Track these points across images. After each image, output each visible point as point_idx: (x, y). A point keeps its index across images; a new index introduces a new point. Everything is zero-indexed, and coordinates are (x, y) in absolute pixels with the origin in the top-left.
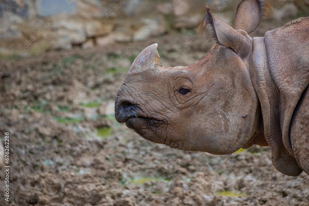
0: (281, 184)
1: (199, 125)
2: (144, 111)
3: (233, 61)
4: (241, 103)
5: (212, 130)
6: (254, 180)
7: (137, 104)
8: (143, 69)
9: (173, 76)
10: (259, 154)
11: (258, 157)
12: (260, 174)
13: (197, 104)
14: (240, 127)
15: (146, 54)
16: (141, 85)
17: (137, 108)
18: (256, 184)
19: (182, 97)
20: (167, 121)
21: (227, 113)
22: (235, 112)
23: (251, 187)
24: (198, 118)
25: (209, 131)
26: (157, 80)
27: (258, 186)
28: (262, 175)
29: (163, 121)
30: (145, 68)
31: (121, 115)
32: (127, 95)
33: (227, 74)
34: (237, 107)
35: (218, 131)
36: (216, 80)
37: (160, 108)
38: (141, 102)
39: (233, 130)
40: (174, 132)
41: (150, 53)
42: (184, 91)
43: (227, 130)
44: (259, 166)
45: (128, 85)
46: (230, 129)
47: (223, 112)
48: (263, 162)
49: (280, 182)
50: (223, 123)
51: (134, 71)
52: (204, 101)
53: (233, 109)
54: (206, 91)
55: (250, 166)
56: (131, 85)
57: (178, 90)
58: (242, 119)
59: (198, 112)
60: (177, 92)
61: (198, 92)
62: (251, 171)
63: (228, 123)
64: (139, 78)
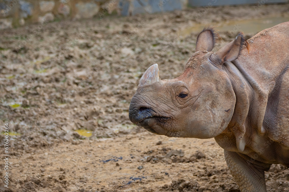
0: (42, 128)
1: (196, 119)
2: (156, 112)
3: (216, 73)
4: (223, 101)
5: (205, 122)
6: (26, 125)
7: (151, 108)
8: (152, 82)
9: (174, 86)
10: (29, 109)
11: (28, 110)
12: (29, 121)
13: (193, 104)
14: (223, 118)
15: (152, 72)
16: (152, 93)
17: (151, 110)
18: (27, 128)
19: (181, 99)
20: (173, 117)
21: (213, 109)
22: (219, 108)
23: (23, 129)
24: (194, 114)
25: (203, 122)
26: (163, 89)
27: (28, 129)
28: (31, 122)
29: (170, 118)
30: (154, 82)
31: (139, 116)
32: (143, 101)
33: (212, 82)
34: (221, 104)
35: (209, 122)
36: (204, 86)
37: (167, 109)
38: (154, 106)
39: (218, 120)
40: (177, 125)
41: (155, 71)
42: (182, 96)
43: (214, 121)
44: (29, 116)
45: (142, 94)
46: (216, 120)
47: (211, 109)
48: (31, 114)
49: (42, 126)
50: (212, 116)
51: (146, 84)
52: (198, 101)
53: (218, 106)
54: (198, 94)
55: (23, 116)
56: (145, 95)
57: (179, 95)
58: (226, 112)
59: (194, 110)
60: (177, 97)
61: (192, 95)
62: (23, 119)
63: (215, 116)
64: (150, 89)
